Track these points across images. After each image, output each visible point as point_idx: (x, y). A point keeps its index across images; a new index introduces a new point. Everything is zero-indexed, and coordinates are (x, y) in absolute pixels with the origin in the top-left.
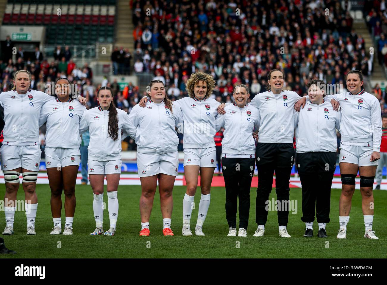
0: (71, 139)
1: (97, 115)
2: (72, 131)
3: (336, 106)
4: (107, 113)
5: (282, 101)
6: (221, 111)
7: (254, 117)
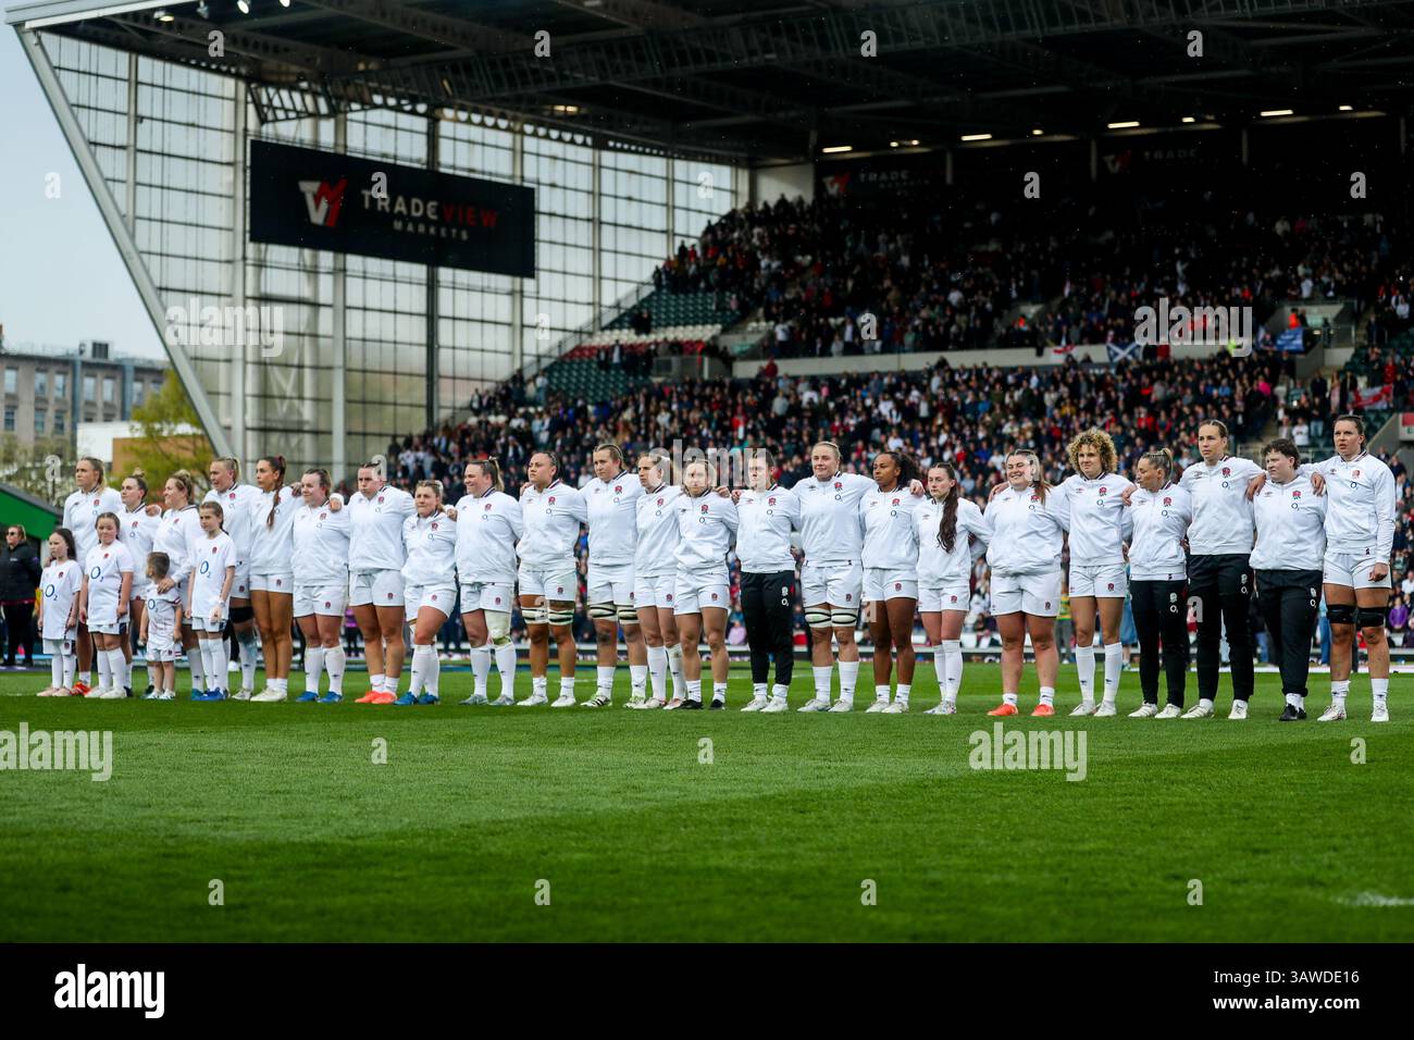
0: (893, 554)
1: (928, 512)
2: (895, 540)
3: (1319, 486)
4: (941, 506)
5: (1220, 478)
6: (1125, 501)
7: (1176, 508)
